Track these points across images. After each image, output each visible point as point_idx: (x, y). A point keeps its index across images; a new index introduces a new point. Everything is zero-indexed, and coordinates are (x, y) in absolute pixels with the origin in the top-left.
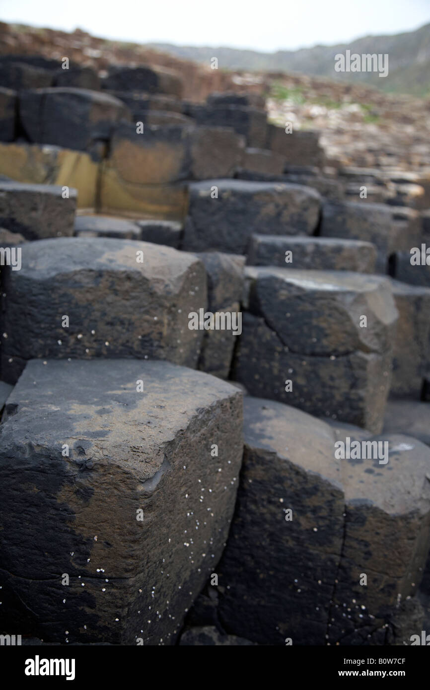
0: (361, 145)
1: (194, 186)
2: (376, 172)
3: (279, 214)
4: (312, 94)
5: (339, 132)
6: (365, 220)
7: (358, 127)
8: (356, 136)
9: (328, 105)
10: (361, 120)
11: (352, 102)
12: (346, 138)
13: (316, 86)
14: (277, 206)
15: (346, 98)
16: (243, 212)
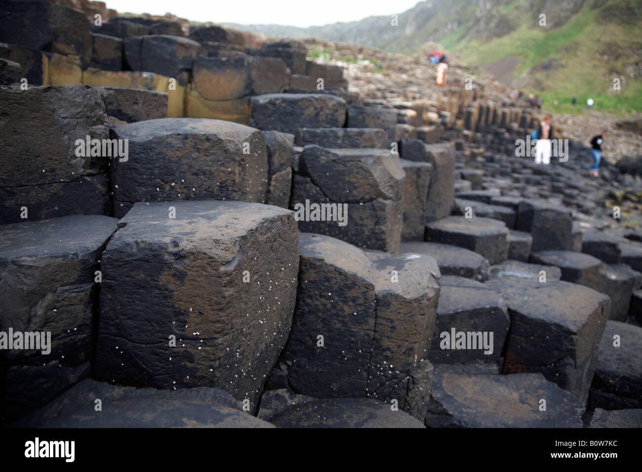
0: (372, 87)
1: (253, 98)
2: (384, 102)
3: (317, 115)
4: (337, 53)
5: (357, 78)
6: (378, 118)
7: (369, 75)
8: (369, 82)
9: (348, 61)
10: (371, 71)
11: (364, 59)
12: (362, 82)
13: (338, 48)
14: (316, 108)
15: (360, 56)
16: (291, 114)
